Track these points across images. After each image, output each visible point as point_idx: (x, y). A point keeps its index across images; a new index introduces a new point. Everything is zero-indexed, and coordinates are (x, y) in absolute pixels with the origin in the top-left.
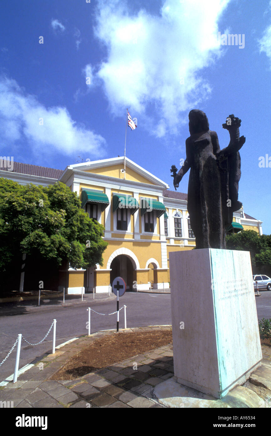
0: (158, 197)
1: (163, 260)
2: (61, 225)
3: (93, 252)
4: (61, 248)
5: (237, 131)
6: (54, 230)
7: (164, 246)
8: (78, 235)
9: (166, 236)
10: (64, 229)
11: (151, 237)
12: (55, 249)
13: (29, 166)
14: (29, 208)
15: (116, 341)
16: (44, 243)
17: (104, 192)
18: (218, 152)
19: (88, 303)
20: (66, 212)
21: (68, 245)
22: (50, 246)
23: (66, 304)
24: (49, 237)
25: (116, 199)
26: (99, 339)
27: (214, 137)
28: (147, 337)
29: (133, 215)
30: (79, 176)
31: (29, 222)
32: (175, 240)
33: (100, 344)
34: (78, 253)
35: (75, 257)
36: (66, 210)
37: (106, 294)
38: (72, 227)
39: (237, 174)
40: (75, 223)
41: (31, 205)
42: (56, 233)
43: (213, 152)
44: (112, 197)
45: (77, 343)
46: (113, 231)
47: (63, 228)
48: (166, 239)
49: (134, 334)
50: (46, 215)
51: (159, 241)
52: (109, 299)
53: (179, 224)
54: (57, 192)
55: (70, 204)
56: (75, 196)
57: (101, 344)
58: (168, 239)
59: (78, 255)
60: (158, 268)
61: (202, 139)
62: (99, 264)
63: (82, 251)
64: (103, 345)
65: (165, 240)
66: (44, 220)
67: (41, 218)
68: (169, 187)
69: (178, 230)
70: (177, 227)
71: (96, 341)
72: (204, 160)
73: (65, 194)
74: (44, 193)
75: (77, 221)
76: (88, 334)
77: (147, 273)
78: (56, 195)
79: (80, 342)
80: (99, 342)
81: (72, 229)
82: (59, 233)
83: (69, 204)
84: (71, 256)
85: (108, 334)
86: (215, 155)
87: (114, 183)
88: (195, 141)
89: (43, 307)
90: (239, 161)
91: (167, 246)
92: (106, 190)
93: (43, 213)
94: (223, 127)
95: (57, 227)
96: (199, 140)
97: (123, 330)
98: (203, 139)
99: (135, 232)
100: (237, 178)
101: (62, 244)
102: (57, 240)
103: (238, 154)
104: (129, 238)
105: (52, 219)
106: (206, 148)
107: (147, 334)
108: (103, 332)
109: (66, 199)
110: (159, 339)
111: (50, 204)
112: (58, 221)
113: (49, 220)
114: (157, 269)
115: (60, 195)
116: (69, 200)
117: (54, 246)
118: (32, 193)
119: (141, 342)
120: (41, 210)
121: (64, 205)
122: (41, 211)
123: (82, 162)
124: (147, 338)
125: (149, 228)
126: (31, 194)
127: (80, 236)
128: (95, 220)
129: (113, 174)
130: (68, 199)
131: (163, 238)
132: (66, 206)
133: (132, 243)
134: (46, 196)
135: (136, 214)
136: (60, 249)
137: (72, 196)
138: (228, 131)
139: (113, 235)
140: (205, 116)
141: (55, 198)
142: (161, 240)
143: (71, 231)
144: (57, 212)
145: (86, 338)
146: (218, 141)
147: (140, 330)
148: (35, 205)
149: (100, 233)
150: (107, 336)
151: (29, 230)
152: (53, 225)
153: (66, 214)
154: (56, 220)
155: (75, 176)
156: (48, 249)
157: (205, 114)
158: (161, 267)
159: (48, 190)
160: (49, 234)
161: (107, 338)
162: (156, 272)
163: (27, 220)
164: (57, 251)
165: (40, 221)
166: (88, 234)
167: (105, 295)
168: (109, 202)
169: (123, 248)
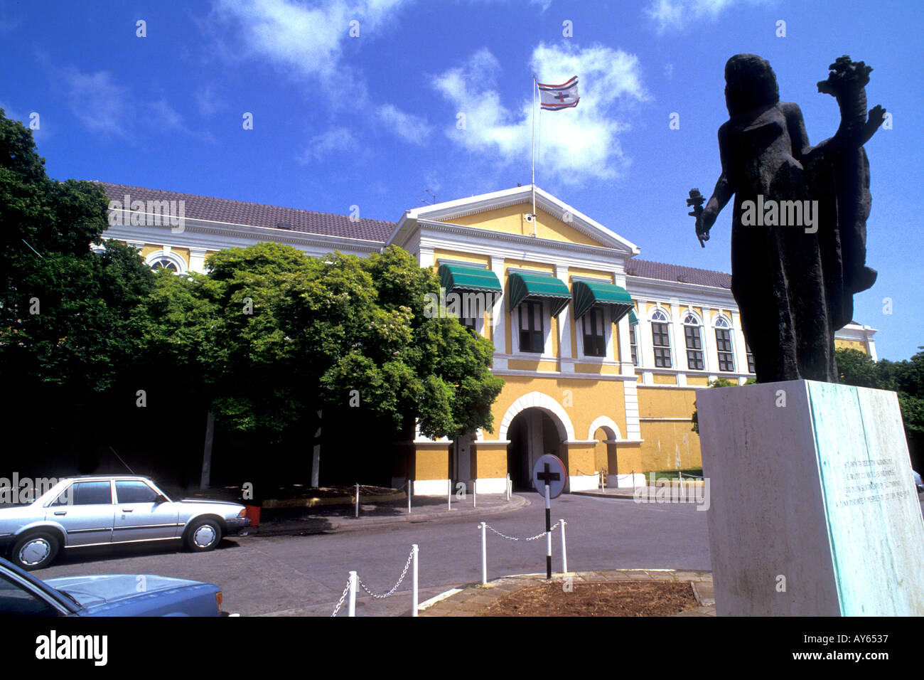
0: (612, 274)
1: (629, 421)
2: (404, 340)
3: (472, 401)
4: (406, 393)
5: (860, 95)
6: (388, 352)
7: (630, 388)
8: (439, 363)
9: (635, 365)
10: (408, 350)
11: (597, 368)
12: (394, 394)
13: (321, 216)
14: (336, 305)
15: (550, 600)
16: (370, 381)
17: (487, 268)
18: (805, 151)
19: (463, 515)
20: (413, 312)
21: (418, 386)
22: (381, 386)
23: (416, 517)
24: (380, 366)
25: (516, 282)
26: (511, 594)
27: (794, 118)
28: (622, 595)
29: (556, 317)
30: (430, 233)
31: (337, 335)
32: (654, 374)
33: (513, 605)
34: (441, 402)
35: (435, 411)
36: (413, 307)
37: (500, 497)
38: (425, 346)
39: (862, 202)
40: (431, 335)
41: (339, 297)
42: (394, 358)
43: (791, 152)
44: (507, 277)
45: (461, 600)
46: (511, 353)
47: (407, 348)
48: (636, 373)
49: (588, 587)
50: (371, 318)
51: (618, 377)
52: (509, 507)
53: (664, 338)
54: (392, 268)
55: (419, 295)
56: (428, 276)
57: (517, 606)
58: (639, 372)
59: (442, 407)
60: (619, 439)
61: (763, 122)
62: (485, 427)
63: (448, 398)
64: (522, 608)
65: (632, 374)
66: (365, 329)
67: (359, 326)
68: (638, 252)
69: (662, 350)
70: (659, 344)
71: (502, 597)
72: (773, 173)
73: (409, 273)
74: (364, 270)
75: (437, 332)
76: (481, 582)
77: (591, 450)
78: (389, 275)
79: (467, 597)
80: (510, 600)
81: (425, 349)
82: (399, 358)
83: (417, 294)
84: (426, 409)
85: (528, 583)
86: (797, 159)
87: (511, 245)
88: (746, 130)
89: (366, 520)
90: (866, 170)
91: (638, 387)
92: (493, 261)
93: (365, 314)
94: (820, 91)
95: (395, 345)
96: (756, 127)
97: (560, 575)
98: (765, 124)
99: (563, 355)
100: (862, 212)
101: (406, 383)
102: (396, 374)
103: (862, 153)
104: (549, 370)
105: (384, 328)
106: (773, 144)
107: (620, 587)
108: (513, 578)
109: (412, 285)
110: (652, 600)
111: (377, 296)
112: (396, 333)
113: (377, 329)
114: (616, 441)
115: (398, 275)
116: (418, 286)
117: (391, 387)
118: (339, 271)
119: (610, 604)
120: (359, 309)
121: (407, 297)
122: (359, 311)
123: (434, 204)
124: (622, 597)
125: (595, 346)
126: (337, 275)
127: (442, 364)
128: (472, 330)
129: (508, 225)
130: (415, 283)
131: (629, 371)
132: (411, 298)
133: (555, 382)
134: (368, 277)
135: (564, 315)
136: (403, 394)
137: (423, 276)
138: (835, 98)
139: (512, 364)
140: (769, 69)
141: (388, 281)
142: (624, 374)
143: (423, 355)
144: (394, 311)
145: (480, 590)
146: (803, 125)
147: (600, 577)
148: (349, 298)
149: (486, 358)
150: (526, 587)
151: (336, 352)
152: (387, 340)
153: (413, 316)
154: (392, 329)
155: (423, 232)
156: (378, 392)
157: (767, 62)
158: (625, 436)
159: (371, 264)
160: (380, 359)
161: (526, 592)
162: (612, 448)
163: (332, 330)
164: (397, 398)
165: (357, 331)
166: (460, 360)
167: (497, 498)
168: (501, 290)
169: (537, 394)
